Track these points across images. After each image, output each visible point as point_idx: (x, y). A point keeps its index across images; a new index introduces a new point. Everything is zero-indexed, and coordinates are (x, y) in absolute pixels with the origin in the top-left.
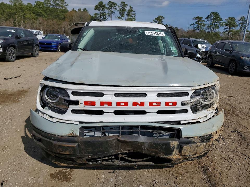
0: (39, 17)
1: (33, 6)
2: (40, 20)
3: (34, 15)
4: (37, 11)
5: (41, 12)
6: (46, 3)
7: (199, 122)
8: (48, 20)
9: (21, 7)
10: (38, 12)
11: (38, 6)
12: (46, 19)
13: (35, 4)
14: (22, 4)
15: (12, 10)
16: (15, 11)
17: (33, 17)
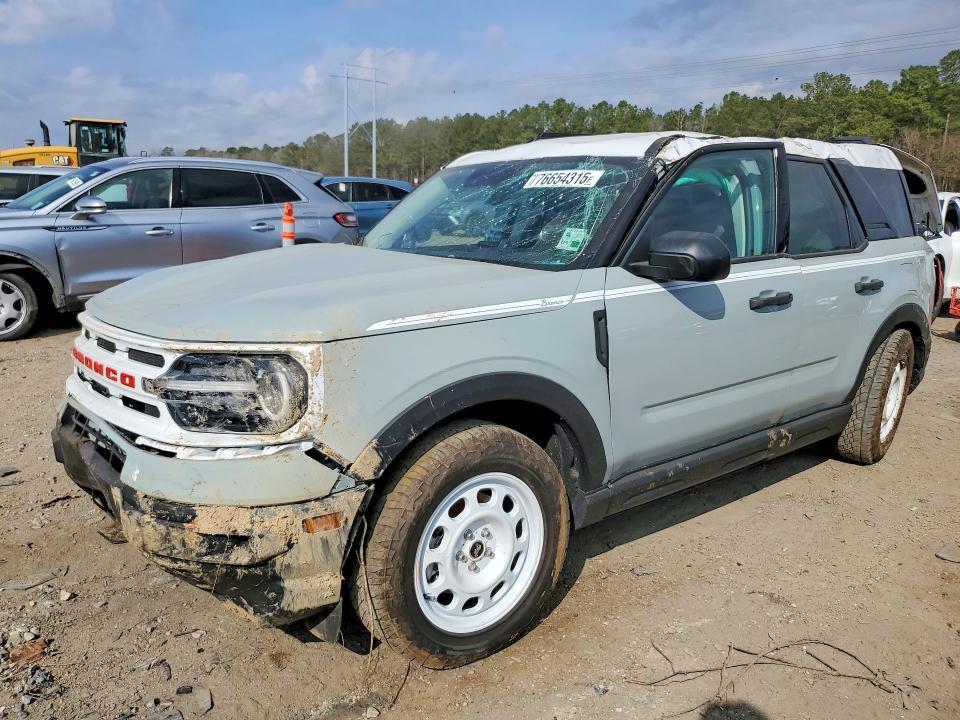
0: (905, 130)
1: (890, 89)
2: (907, 140)
3: (887, 124)
4: (901, 105)
5: (921, 106)
6: (945, 70)
7: (171, 455)
8: (945, 137)
9: (840, 100)
10: (905, 110)
11: (912, 83)
12: (934, 134)
13: (899, 82)
14: (847, 91)
15: (805, 115)
16: (815, 120)
17: (878, 133)
